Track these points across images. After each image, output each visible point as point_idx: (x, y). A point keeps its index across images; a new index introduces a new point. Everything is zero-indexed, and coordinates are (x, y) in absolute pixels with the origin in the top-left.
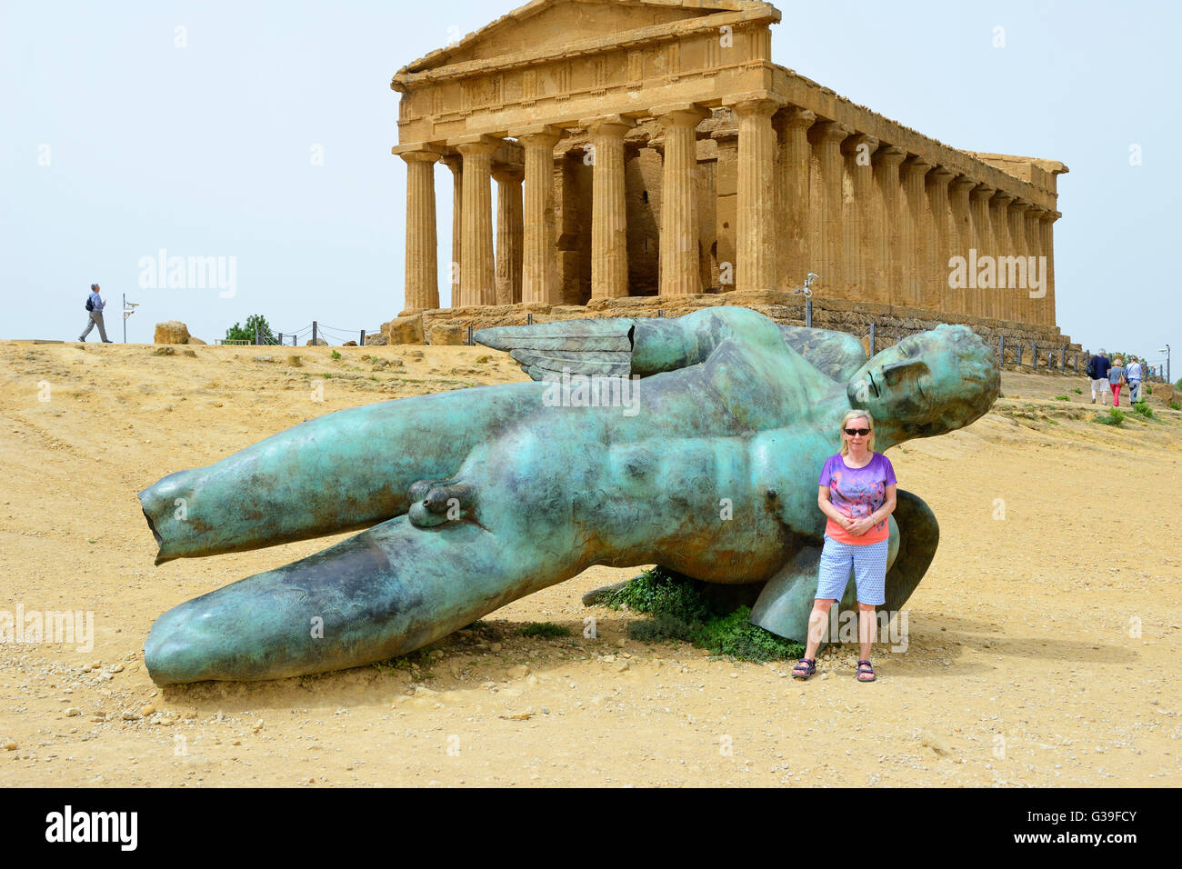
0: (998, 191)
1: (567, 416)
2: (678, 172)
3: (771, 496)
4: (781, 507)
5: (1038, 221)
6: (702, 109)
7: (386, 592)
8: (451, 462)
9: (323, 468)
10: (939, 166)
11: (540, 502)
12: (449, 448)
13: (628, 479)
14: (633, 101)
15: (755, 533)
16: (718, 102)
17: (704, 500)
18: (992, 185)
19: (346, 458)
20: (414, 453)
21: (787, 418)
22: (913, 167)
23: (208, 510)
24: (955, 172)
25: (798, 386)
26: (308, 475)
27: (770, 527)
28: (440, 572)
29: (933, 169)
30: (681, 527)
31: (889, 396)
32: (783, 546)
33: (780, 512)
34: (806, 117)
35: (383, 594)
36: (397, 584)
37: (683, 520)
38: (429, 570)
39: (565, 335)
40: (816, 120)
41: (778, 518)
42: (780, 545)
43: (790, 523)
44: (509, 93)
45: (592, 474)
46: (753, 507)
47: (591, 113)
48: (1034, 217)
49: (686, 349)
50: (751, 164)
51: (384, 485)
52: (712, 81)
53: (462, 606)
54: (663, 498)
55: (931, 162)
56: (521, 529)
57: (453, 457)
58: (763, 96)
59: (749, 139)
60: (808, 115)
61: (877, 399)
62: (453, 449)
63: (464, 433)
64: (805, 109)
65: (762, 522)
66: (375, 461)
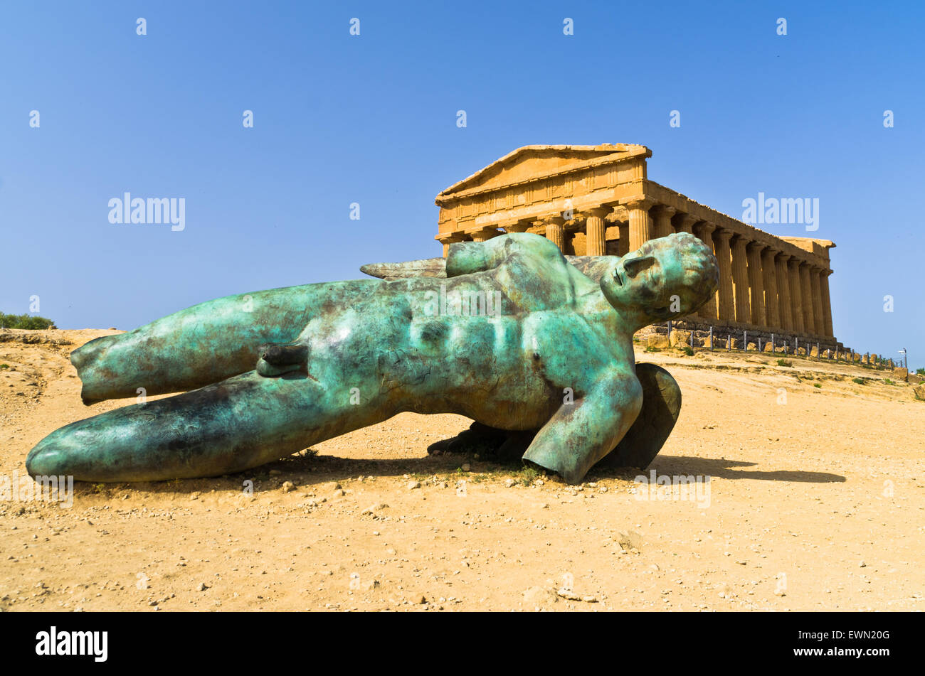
0: (792, 257)
1: (382, 298)
2: (595, 243)
3: (536, 358)
4: (543, 366)
5: (818, 275)
6: (607, 208)
7: (219, 419)
8: (293, 330)
9: (198, 333)
10: (754, 241)
11: (354, 358)
12: (292, 320)
13: (423, 343)
14: (568, 205)
15: (526, 387)
16: (616, 203)
17: (482, 360)
18: (788, 253)
19: (215, 326)
20: (265, 322)
21: (553, 304)
22: (738, 241)
23: (114, 362)
24: (765, 244)
25: (567, 283)
26: (188, 338)
27: (538, 384)
28: (268, 407)
29: (751, 243)
30: (466, 380)
31: (630, 284)
32: (550, 399)
33: (544, 370)
34: (670, 211)
35: (217, 420)
36: (229, 413)
37: (467, 376)
38: (258, 404)
39: (424, 268)
40: (676, 212)
41: (543, 376)
42: (546, 398)
43: (552, 379)
44: (499, 203)
45: (395, 338)
46: (523, 367)
47: (544, 212)
48: (816, 272)
49: (487, 260)
50: (637, 237)
51: (242, 346)
52: (612, 191)
53: (285, 434)
54: (450, 358)
55: (750, 238)
56: (339, 378)
57: (295, 327)
58: (643, 197)
59: (635, 223)
60: (671, 210)
61: (621, 287)
62: (295, 321)
63: (304, 309)
64: (669, 206)
65: (530, 379)
66: (236, 328)
